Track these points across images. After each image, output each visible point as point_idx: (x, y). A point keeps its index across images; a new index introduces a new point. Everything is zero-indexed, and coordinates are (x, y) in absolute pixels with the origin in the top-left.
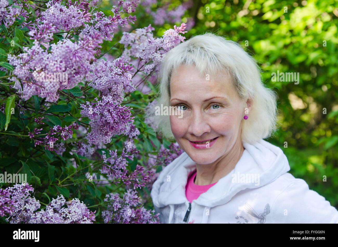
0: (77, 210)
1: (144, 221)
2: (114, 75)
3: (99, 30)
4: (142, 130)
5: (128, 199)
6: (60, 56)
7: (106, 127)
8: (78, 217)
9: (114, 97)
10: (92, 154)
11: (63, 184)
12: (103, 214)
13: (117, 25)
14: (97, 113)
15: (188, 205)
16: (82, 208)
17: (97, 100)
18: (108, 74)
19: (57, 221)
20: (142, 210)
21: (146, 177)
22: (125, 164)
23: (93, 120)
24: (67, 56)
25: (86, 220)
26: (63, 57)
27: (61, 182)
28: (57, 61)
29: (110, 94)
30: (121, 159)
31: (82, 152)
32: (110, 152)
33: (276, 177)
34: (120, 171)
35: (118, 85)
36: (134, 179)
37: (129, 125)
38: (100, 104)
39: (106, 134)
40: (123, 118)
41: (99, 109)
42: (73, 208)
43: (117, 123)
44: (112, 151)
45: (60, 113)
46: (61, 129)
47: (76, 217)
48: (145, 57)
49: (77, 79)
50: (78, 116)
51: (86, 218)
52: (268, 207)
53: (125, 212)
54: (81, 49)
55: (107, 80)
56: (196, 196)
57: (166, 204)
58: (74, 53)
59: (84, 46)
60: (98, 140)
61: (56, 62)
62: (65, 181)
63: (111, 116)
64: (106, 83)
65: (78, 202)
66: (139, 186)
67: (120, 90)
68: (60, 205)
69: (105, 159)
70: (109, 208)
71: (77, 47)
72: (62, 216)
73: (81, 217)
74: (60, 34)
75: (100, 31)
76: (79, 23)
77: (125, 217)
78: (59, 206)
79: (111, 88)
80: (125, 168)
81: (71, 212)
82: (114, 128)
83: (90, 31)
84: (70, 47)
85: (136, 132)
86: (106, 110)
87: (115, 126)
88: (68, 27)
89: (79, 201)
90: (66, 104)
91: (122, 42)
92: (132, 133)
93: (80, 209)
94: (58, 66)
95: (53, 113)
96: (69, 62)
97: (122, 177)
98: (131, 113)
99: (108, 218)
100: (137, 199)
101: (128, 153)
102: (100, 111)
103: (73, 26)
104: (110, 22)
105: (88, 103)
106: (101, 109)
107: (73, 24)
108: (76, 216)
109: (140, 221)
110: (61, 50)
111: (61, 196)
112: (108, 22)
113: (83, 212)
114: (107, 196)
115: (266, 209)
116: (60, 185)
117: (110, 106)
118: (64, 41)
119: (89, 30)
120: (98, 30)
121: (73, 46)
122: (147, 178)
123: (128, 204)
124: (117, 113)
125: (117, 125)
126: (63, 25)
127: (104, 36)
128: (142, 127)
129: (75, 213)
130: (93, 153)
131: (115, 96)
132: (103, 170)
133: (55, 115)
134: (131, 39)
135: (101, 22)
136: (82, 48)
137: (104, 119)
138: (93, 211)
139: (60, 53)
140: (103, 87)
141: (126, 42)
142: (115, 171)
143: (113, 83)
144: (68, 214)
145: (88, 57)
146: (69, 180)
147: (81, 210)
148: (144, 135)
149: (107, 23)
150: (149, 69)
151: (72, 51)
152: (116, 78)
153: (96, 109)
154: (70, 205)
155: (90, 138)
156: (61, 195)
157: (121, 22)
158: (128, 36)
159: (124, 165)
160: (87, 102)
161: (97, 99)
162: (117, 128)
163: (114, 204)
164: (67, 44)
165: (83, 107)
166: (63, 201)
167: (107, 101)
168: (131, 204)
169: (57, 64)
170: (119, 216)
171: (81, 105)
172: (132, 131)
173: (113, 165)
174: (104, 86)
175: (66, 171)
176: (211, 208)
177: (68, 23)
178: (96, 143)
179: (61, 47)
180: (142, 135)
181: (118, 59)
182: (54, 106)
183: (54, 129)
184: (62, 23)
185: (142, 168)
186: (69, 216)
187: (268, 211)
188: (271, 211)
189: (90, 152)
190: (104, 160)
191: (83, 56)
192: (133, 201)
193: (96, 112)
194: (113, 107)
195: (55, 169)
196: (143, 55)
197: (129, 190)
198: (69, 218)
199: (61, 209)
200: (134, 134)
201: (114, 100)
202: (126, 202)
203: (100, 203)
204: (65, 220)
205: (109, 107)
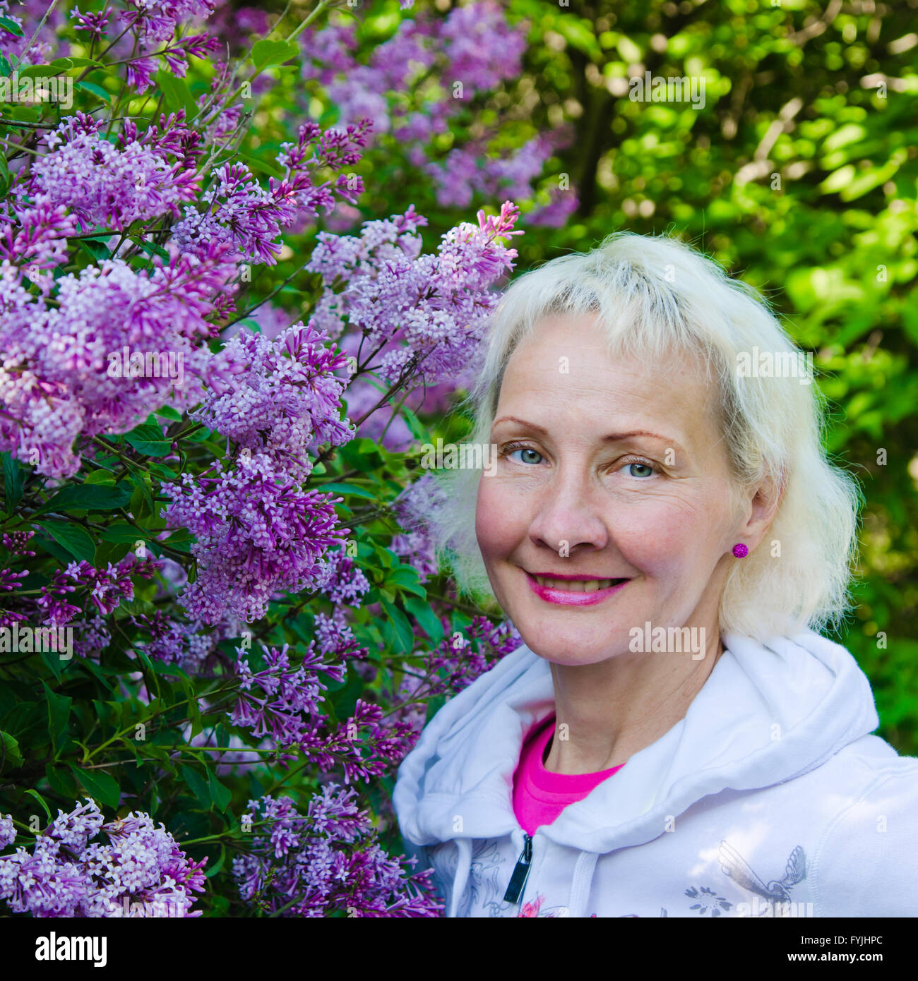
0: (143, 854)
1: (378, 892)
2: (277, 383)
3: (233, 228)
4: (379, 575)
5: (324, 817)
6: (86, 317)
7: (250, 563)
8: (145, 879)
9: (280, 460)
10: (202, 656)
11: (98, 759)
12: (236, 868)
13: (293, 212)
14: (220, 513)
15: (520, 844)
16: (161, 847)
17: (219, 470)
18: (260, 379)
19: (72, 888)
20: (372, 856)
21: (389, 743)
22: (315, 694)
23: (204, 539)
24: (113, 320)
25: (174, 888)
26: (98, 322)
27: (91, 752)
28: (75, 336)
29: (266, 450)
30: (300, 678)
31: (166, 649)
32: (264, 653)
33: (827, 752)
34: (299, 718)
35: (294, 419)
36: (346, 749)
37: (334, 558)
38: (229, 484)
39: (249, 589)
40: (311, 534)
41: (225, 501)
42: (129, 847)
43: (287, 550)
44: (270, 648)
45: (92, 512)
46: (93, 575)
47: (138, 878)
48: (378, 322)
49: (146, 400)
50: (154, 526)
51: (174, 882)
52: (798, 857)
53: (313, 862)
54: (163, 297)
55: (254, 401)
56: (551, 812)
57: (445, 836)
58: (137, 309)
59: (172, 286)
60: (220, 611)
61: (72, 340)
62: (107, 752)
63: (268, 526)
64: (251, 411)
65: (147, 824)
66: (363, 774)
67: (298, 438)
68: (83, 833)
69: (245, 677)
70: (258, 847)
71: (147, 287)
72: (91, 872)
73: (154, 878)
74: (99, 240)
75: (235, 231)
76: (159, 203)
77: (311, 879)
78: (80, 837)
79: (269, 430)
80: (317, 709)
81: (120, 860)
82: (278, 566)
83: (200, 229)
84: (123, 286)
85: (358, 583)
86: (250, 505)
87: (280, 561)
88: (122, 218)
89: (151, 821)
90: (113, 481)
91: (314, 268)
92: (343, 587)
93: (151, 849)
94: (80, 351)
95: (68, 512)
96: (119, 339)
97: (305, 739)
98: (336, 516)
99: (253, 883)
100: (354, 816)
101: (327, 655)
102: (230, 506)
103: (137, 214)
104: (272, 201)
105: (188, 479)
106: (232, 501)
107: (136, 208)
108: (139, 873)
109: (365, 893)
110: (91, 296)
111: (88, 802)
112: (264, 201)
113: (162, 860)
114: (253, 804)
115: (791, 863)
116: (88, 764)
117: (262, 491)
118: (106, 268)
119: (199, 225)
120: (228, 227)
121: (133, 285)
122: (389, 747)
123: (325, 836)
124: (287, 516)
125: (287, 558)
126: (103, 208)
127: (249, 247)
128: (380, 566)
129: (133, 863)
130: (206, 653)
131: (282, 457)
132: (238, 713)
133: (74, 519)
134: (345, 256)
135: (238, 198)
136: (164, 291)
137: (243, 535)
138: (199, 859)
139: (86, 307)
140: (239, 424)
141: (330, 266)
142: (280, 718)
143: (276, 413)
144: (110, 866)
145: (185, 325)
146: (120, 748)
147: (155, 854)
148: (383, 592)
149: (261, 203)
150: (394, 367)
151: (128, 302)
152: (286, 394)
153: (214, 499)
154: (118, 833)
155: (192, 601)
156: (87, 799)
157: (310, 199)
158: (334, 248)
159: (313, 697)
160: (184, 475)
161: (220, 467)
162: (287, 567)
163: (275, 833)
164: (113, 278)
165: (169, 492)
166: (96, 819)
167: (255, 472)
168: (332, 833)
169: (76, 345)
170: (292, 875)
171: (163, 484)
172: (344, 578)
173: (276, 697)
174: (244, 422)
175: (111, 715)
176: (602, 857)
177: (120, 204)
178: (214, 619)
179: (93, 286)
180: (377, 592)
181: (296, 330)
182: (73, 488)
183: (67, 572)
184: (99, 202)
185: (377, 710)
186: (113, 872)
187: (797, 872)
188: (809, 873)
189: (197, 650)
190: (241, 681)
191: (168, 320)
192: (341, 823)
193: (214, 510)
194: (274, 493)
195: (72, 707)
196: (373, 317)
197: (328, 785)
198: (112, 880)
199: (88, 846)
200: (351, 589)
201: (278, 470)
202: (316, 827)
203: (226, 828)
204: (100, 886)
205: (260, 495)
